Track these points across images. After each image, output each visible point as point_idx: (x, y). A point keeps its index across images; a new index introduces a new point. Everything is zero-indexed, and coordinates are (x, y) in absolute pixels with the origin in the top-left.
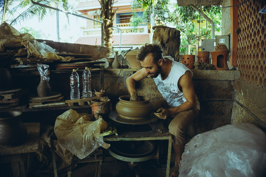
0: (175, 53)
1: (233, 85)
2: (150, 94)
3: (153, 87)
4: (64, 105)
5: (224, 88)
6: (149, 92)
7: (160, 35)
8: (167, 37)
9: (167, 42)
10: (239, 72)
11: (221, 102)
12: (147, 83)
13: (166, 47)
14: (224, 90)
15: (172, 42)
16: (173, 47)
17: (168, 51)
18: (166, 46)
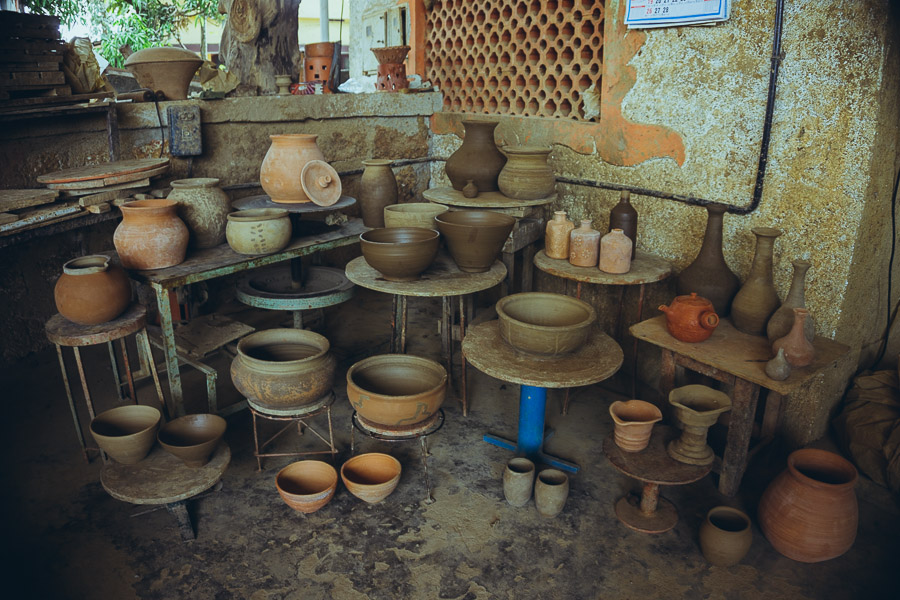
0: (293, 55)
1: (428, 125)
2: (237, 168)
3: (242, 148)
4: (79, 212)
5: (410, 134)
6: (233, 164)
7: (256, 5)
8: (275, 11)
9: (273, 24)
10: (441, 95)
11: (406, 167)
12: (225, 137)
13: (271, 38)
14: (411, 138)
15: (284, 23)
16: (286, 38)
17: (276, 48)
18: (270, 33)
